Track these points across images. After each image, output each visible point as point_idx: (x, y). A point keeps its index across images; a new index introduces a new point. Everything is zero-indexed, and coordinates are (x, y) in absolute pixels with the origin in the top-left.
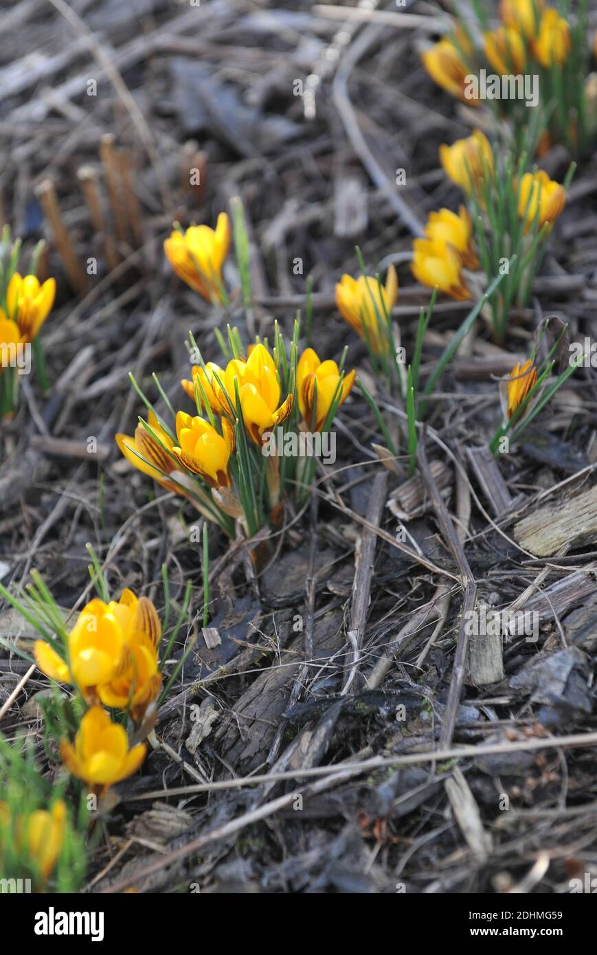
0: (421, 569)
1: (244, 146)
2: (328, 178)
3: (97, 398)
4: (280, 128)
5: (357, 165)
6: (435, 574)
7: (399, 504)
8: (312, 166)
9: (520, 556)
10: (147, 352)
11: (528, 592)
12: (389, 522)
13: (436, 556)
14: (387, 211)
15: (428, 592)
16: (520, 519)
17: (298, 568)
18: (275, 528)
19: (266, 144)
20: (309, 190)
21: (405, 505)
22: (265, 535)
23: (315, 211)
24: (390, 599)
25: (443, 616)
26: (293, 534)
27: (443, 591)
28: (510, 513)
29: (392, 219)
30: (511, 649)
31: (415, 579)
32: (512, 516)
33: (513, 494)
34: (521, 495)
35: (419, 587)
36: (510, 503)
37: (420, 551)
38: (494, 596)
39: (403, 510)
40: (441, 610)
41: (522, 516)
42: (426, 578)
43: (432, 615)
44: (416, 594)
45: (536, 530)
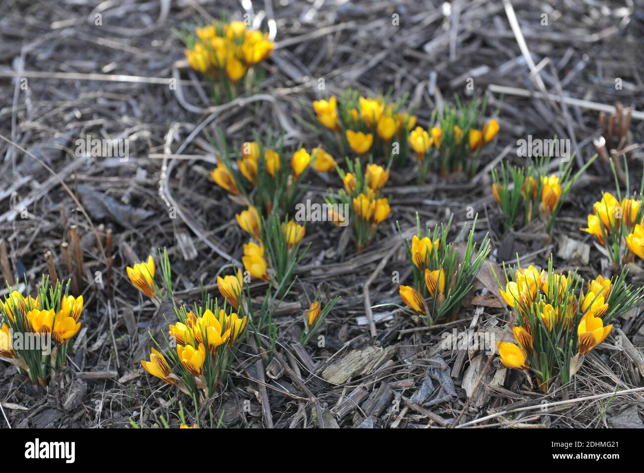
0: (289, 399)
1: (125, 224)
2: (171, 234)
3: (98, 351)
4: (142, 213)
5: (184, 226)
6: (296, 400)
7: (271, 372)
8: (161, 229)
9: (331, 386)
10: (113, 327)
11: (341, 399)
12: (269, 380)
13: (295, 391)
14: (204, 246)
15: (295, 409)
16: (322, 371)
17: (230, 409)
18: (219, 392)
19: (135, 222)
20: (161, 241)
21: (274, 373)
22: (216, 395)
23: (172, 250)
24: (277, 414)
25: (306, 417)
26: (226, 394)
27: (302, 406)
28: (317, 369)
29: (208, 250)
30: (341, 423)
31: (287, 404)
32: (319, 371)
33: (315, 362)
34: (319, 361)
35: (291, 407)
36: (315, 365)
37: (287, 391)
38: (325, 404)
39: (273, 375)
40: (304, 414)
41: (324, 370)
42: (292, 402)
43: (301, 417)
44: (289, 410)
45: (333, 374)
